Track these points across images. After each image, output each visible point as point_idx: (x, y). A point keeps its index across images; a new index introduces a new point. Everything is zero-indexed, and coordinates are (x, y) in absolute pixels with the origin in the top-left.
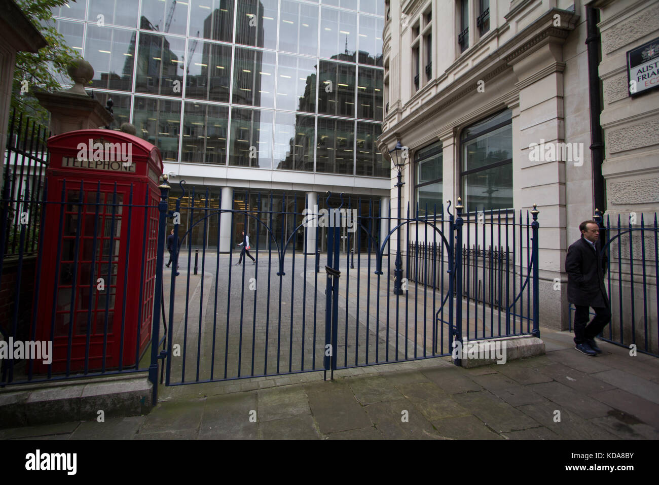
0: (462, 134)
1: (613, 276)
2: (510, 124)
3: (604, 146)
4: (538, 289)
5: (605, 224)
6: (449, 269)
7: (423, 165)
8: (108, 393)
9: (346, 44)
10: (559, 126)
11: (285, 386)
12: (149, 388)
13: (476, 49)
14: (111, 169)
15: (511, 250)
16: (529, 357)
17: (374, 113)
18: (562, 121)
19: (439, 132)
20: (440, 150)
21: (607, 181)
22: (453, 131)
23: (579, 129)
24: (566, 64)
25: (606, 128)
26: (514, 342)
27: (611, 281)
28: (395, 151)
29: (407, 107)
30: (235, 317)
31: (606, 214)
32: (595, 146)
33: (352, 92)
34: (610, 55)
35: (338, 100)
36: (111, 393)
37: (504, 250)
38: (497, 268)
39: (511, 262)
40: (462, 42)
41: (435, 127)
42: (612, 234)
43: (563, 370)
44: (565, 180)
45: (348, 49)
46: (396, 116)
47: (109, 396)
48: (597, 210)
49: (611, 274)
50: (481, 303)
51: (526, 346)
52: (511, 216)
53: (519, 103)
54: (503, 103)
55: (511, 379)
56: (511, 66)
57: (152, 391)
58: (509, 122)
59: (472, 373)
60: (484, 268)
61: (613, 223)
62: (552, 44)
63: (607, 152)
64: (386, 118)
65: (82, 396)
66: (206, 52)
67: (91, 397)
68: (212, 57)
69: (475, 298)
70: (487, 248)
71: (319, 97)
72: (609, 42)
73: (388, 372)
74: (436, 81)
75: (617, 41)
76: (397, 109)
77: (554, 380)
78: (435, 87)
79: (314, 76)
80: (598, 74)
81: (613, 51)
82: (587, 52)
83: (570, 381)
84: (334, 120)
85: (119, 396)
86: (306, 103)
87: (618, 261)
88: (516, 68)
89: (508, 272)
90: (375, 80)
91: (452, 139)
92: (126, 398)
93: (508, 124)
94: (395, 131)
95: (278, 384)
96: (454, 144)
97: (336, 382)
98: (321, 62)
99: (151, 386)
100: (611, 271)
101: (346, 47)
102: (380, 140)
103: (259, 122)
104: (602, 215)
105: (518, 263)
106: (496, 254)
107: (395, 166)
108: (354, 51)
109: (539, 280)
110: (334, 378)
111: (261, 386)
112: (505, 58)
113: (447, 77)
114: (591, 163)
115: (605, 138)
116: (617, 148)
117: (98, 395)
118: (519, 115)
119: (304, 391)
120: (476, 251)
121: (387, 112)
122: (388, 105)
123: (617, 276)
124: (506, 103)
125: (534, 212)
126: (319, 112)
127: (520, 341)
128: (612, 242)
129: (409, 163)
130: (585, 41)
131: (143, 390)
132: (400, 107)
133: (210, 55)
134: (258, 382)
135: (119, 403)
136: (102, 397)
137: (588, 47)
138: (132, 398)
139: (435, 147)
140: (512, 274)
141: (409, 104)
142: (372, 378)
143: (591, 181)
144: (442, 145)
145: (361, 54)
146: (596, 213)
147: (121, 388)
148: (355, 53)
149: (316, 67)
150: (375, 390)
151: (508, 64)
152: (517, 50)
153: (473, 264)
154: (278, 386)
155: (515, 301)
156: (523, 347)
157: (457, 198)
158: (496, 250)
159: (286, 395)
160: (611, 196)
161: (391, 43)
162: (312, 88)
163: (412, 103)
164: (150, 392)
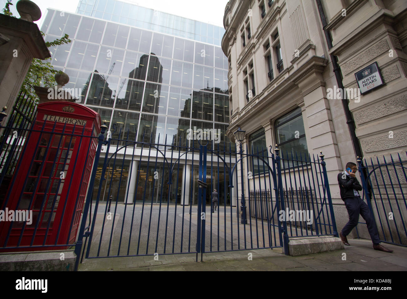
0: (275, 123)
1: (377, 197)
2: (301, 116)
3: (354, 121)
4: (333, 212)
5: (365, 165)
6: (275, 187)
7: (254, 143)
8: (44, 259)
9: (208, 84)
10: (328, 113)
11: (169, 265)
12: (74, 257)
13: (278, 78)
14: (71, 123)
15: (313, 188)
16: (334, 250)
17: (224, 119)
18: (329, 111)
19: (262, 123)
20: (264, 133)
21: (360, 140)
22: (270, 122)
23: (339, 114)
24: (325, 82)
25: (353, 112)
26: (322, 239)
27: (376, 200)
28: (237, 133)
29: (243, 111)
30: (135, 234)
31: (363, 159)
32: (349, 121)
33: (212, 108)
34: (346, 76)
35: (203, 112)
36: (47, 259)
37: (309, 189)
38: (306, 201)
39: (314, 196)
40: (270, 76)
41: (259, 120)
42: (370, 171)
43: (358, 257)
44: (337, 142)
45: (209, 87)
46: (237, 116)
47: (44, 261)
48: (358, 157)
49: (375, 195)
50: (299, 227)
51: (331, 242)
52: (309, 167)
53: (304, 103)
54: (296, 104)
55: (324, 261)
56: (297, 85)
57: (75, 260)
58: (301, 114)
59: (297, 258)
60: (298, 202)
61: (368, 163)
62: (317, 73)
63: (356, 124)
64: (231, 118)
65: (26, 260)
66: (130, 85)
67: (32, 261)
68: (133, 87)
69: (295, 224)
70: (298, 189)
71: (193, 110)
72: (345, 70)
73: (240, 258)
74: (258, 96)
75: (349, 69)
76: (237, 112)
77: (353, 262)
78: (258, 99)
79: (189, 100)
80: (342, 85)
81: (348, 74)
82: (335, 76)
83: (364, 262)
84: (201, 122)
85: (51, 262)
86: (185, 113)
87: (377, 187)
88: (300, 85)
89: (313, 203)
90: (224, 101)
91: (270, 126)
92: (56, 264)
93: (300, 115)
94: (237, 124)
95: (164, 264)
96: (271, 129)
97: (205, 262)
98: (194, 92)
99: (76, 257)
100: (375, 193)
101: (208, 86)
102: (228, 130)
103: (157, 122)
104: (361, 159)
105: (318, 197)
106: (304, 192)
107: (238, 141)
108: (212, 88)
109: (333, 205)
110: (203, 260)
111: (152, 265)
112: (294, 81)
113: (264, 94)
114: (349, 132)
115: (354, 117)
116: (361, 121)
117: (37, 260)
118: (305, 110)
119: (182, 267)
120: (292, 191)
121: (232, 115)
122: (232, 111)
123: (379, 197)
124: (297, 104)
125: (321, 155)
126: (192, 117)
127: (326, 239)
128: (371, 175)
129: (246, 142)
130: (333, 71)
131: (70, 258)
132: (239, 111)
133: (132, 86)
134: (150, 263)
135: (50, 267)
136: (40, 262)
137: (335, 73)
138: (61, 264)
139: (261, 132)
140: (316, 204)
141: (243, 109)
142: (230, 261)
143: (351, 141)
144: (264, 130)
145: (216, 89)
146: (358, 159)
147: (54, 256)
148: (213, 88)
149: (191, 95)
150: (232, 267)
151: (296, 84)
152: (299, 77)
153: (290, 201)
154: (164, 265)
155: (319, 214)
156: (329, 243)
157: (275, 145)
158: (303, 189)
159: (169, 269)
160: (364, 148)
161: (232, 80)
162: (189, 106)
163: (246, 109)
164: (74, 260)
